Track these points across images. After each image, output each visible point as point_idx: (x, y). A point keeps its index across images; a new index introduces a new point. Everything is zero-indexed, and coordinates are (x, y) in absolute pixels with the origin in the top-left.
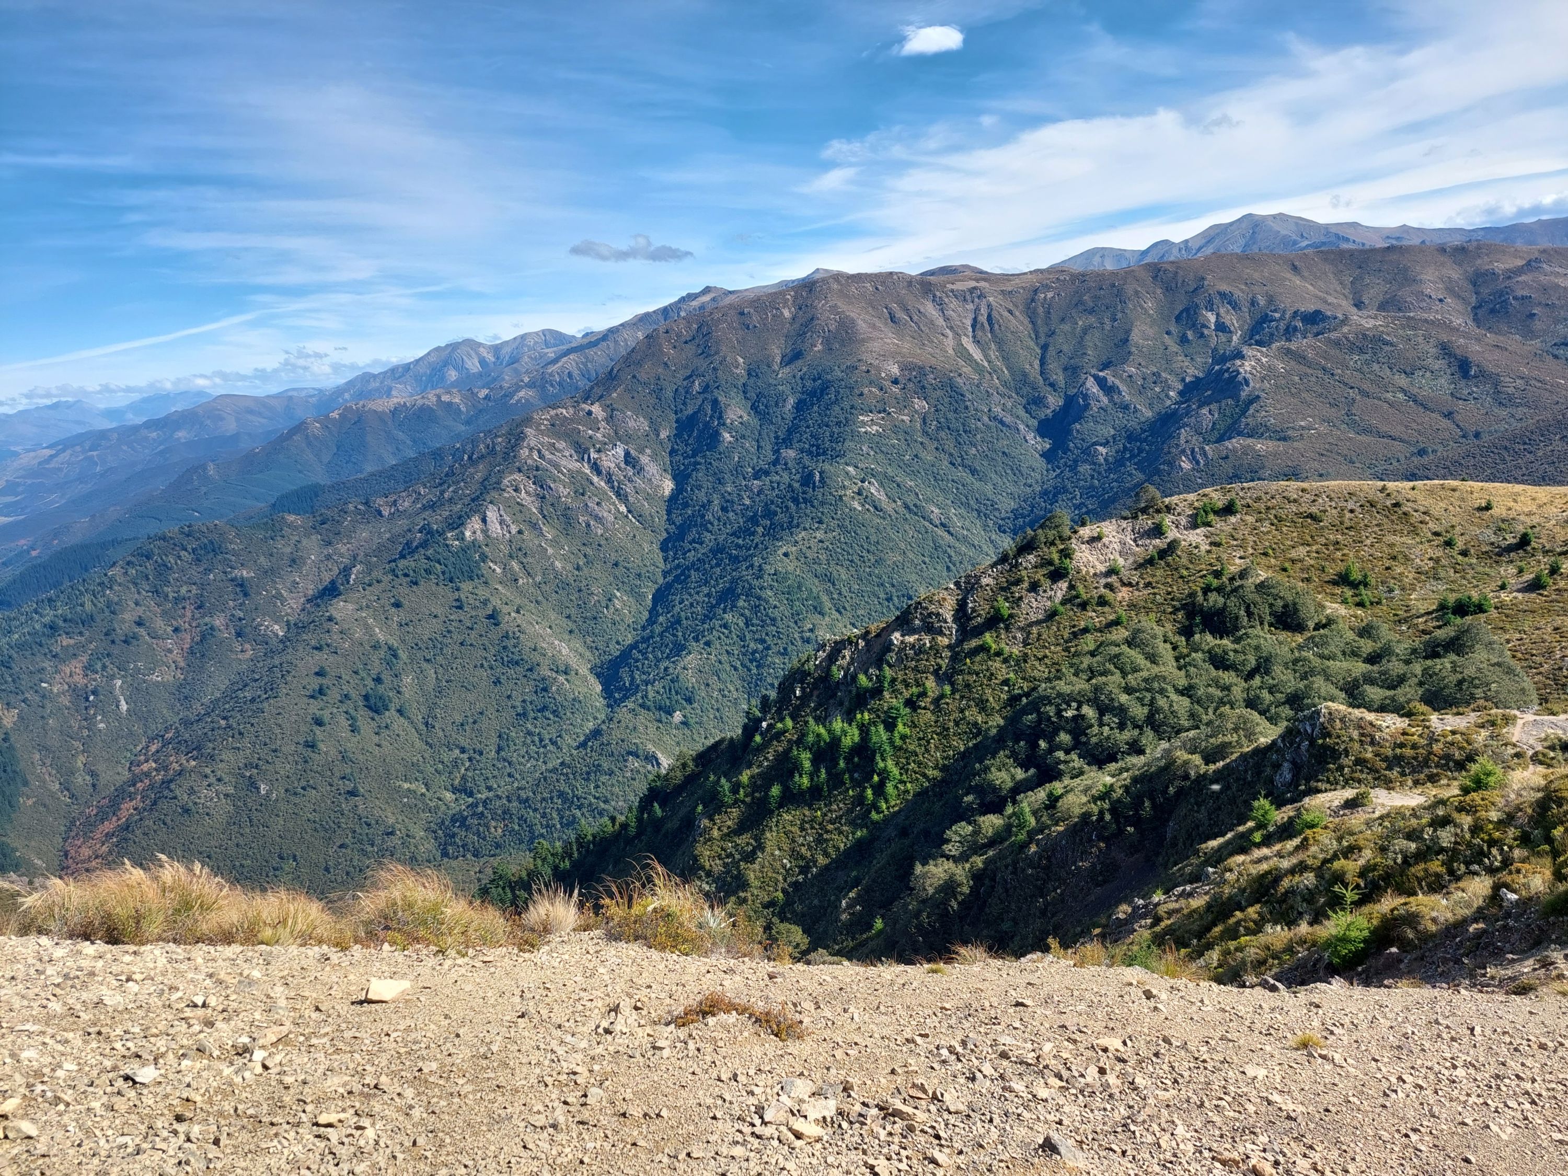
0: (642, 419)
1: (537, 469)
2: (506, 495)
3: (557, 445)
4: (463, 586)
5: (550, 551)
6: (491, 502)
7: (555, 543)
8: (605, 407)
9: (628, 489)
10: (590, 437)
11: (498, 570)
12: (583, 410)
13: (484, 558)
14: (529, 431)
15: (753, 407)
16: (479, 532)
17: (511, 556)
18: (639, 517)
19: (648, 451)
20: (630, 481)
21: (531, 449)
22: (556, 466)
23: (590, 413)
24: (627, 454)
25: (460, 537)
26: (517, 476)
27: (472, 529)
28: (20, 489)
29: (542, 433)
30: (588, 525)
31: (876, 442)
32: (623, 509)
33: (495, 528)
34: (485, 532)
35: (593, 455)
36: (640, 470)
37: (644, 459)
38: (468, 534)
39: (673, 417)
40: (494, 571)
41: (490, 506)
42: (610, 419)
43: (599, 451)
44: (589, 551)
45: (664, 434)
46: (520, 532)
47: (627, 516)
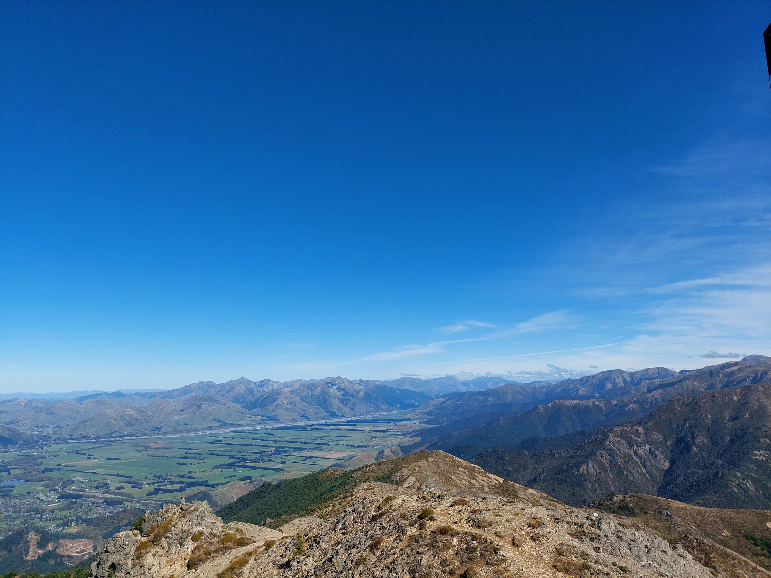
0: (660, 436)
1: (611, 450)
2: (597, 458)
3: (621, 442)
4: (576, 488)
5: (610, 482)
6: (591, 460)
7: (613, 480)
8: (644, 429)
9: (648, 464)
10: (636, 440)
11: (590, 485)
12: (635, 429)
13: (585, 480)
14: (611, 435)
15: (711, 438)
16: (585, 470)
17: (595, 481)
18: (651, 476)
19: (660, 449)
20: (649, 460)
21: (610, 442)
22: (619, 450)
23: (637, 430)
24: (650, 449)
25: (578, 471)
26: (603, 451)
27: (583, 469)
28: (433, 414)
29: (616, 436)
30: (627, 475)
31: (759, 464)
32: (644, 471)
33: (591, 470)
34: (587, 470)
35: (635, 448)
36: (655, 456)
37: (657, 453)
38: (581, 470)
39: (675, 436)
40: (588, 485)
41: (591, 461)
42: (645, 434)
43: (638, 446)
44: (626, 485)
45: (669, 443)
46: (600, 473)
47: (645, 475)
